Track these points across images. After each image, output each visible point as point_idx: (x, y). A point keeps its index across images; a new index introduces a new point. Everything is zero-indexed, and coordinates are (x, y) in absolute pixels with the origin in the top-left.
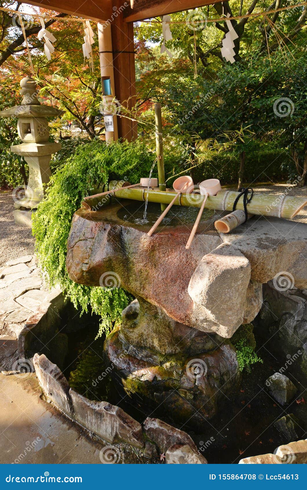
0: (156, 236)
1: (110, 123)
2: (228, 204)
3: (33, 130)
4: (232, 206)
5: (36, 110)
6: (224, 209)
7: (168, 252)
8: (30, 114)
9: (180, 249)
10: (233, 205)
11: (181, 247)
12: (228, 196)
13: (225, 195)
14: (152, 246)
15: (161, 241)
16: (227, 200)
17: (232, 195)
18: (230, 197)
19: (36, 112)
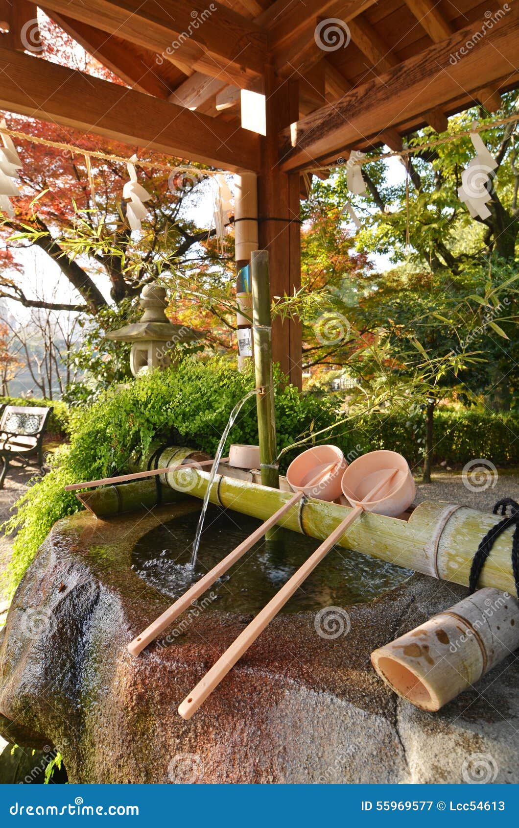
0: (155, 658)
1: (246, 342)
2: (451, 557)
3: (150, 361)
4: (467, 572)
5: (157, 329)
6: (438, 574)
7: (191, 735)
8: (144, 334)
9: (236, 736)
10: (469, 564)
11: (239, 727)
12: (450, 529)
13: (440, 523)
14: (140, 697)
15: (168, 686)
16: (446, 542)
17: (466, 524)
18: (458, 532)
19: (155, 332)
